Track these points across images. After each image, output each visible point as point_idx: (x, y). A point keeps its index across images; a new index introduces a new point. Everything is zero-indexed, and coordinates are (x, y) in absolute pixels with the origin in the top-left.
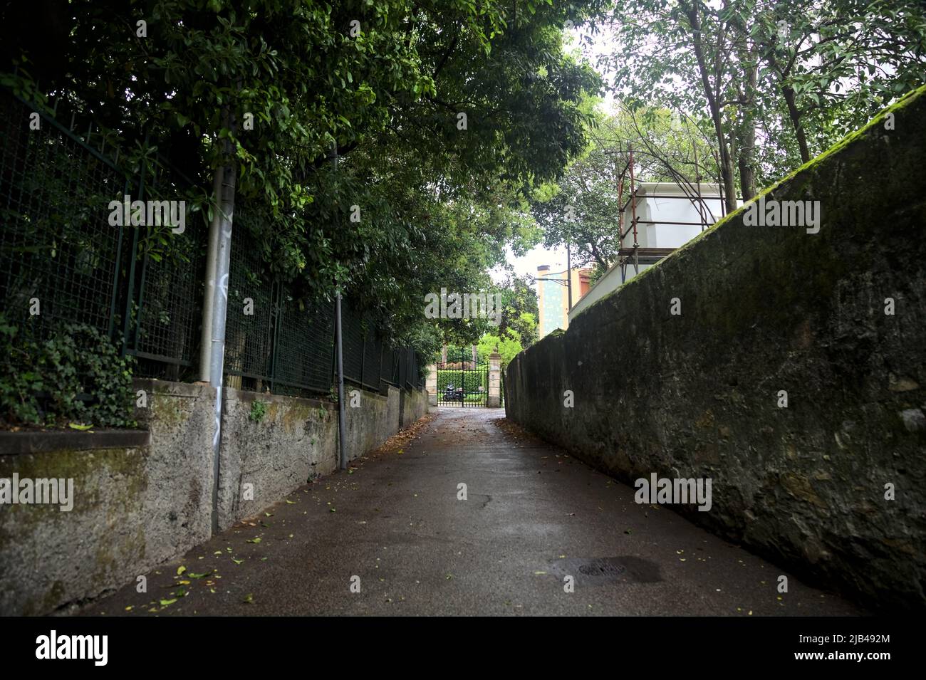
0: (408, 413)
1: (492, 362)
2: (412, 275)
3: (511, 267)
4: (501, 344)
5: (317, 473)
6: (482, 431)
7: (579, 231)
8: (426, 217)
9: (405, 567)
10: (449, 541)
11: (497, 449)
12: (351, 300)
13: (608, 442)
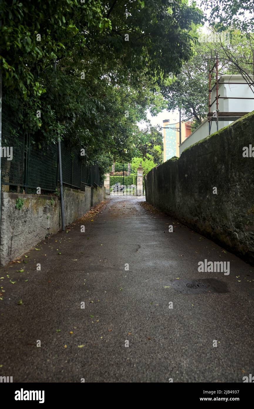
0: (95, 199)
1: (138, 172)
2: (97, 127)
3: (149, 121)
4: (143, 162)
5: (50, 233)
6: (134, 209)
7: (186, 102)
8: (104, 95)
9: (98, 284)
10: (120, 270)
11: (142, 219)
12: (66, 142)
13: (200, 217)
